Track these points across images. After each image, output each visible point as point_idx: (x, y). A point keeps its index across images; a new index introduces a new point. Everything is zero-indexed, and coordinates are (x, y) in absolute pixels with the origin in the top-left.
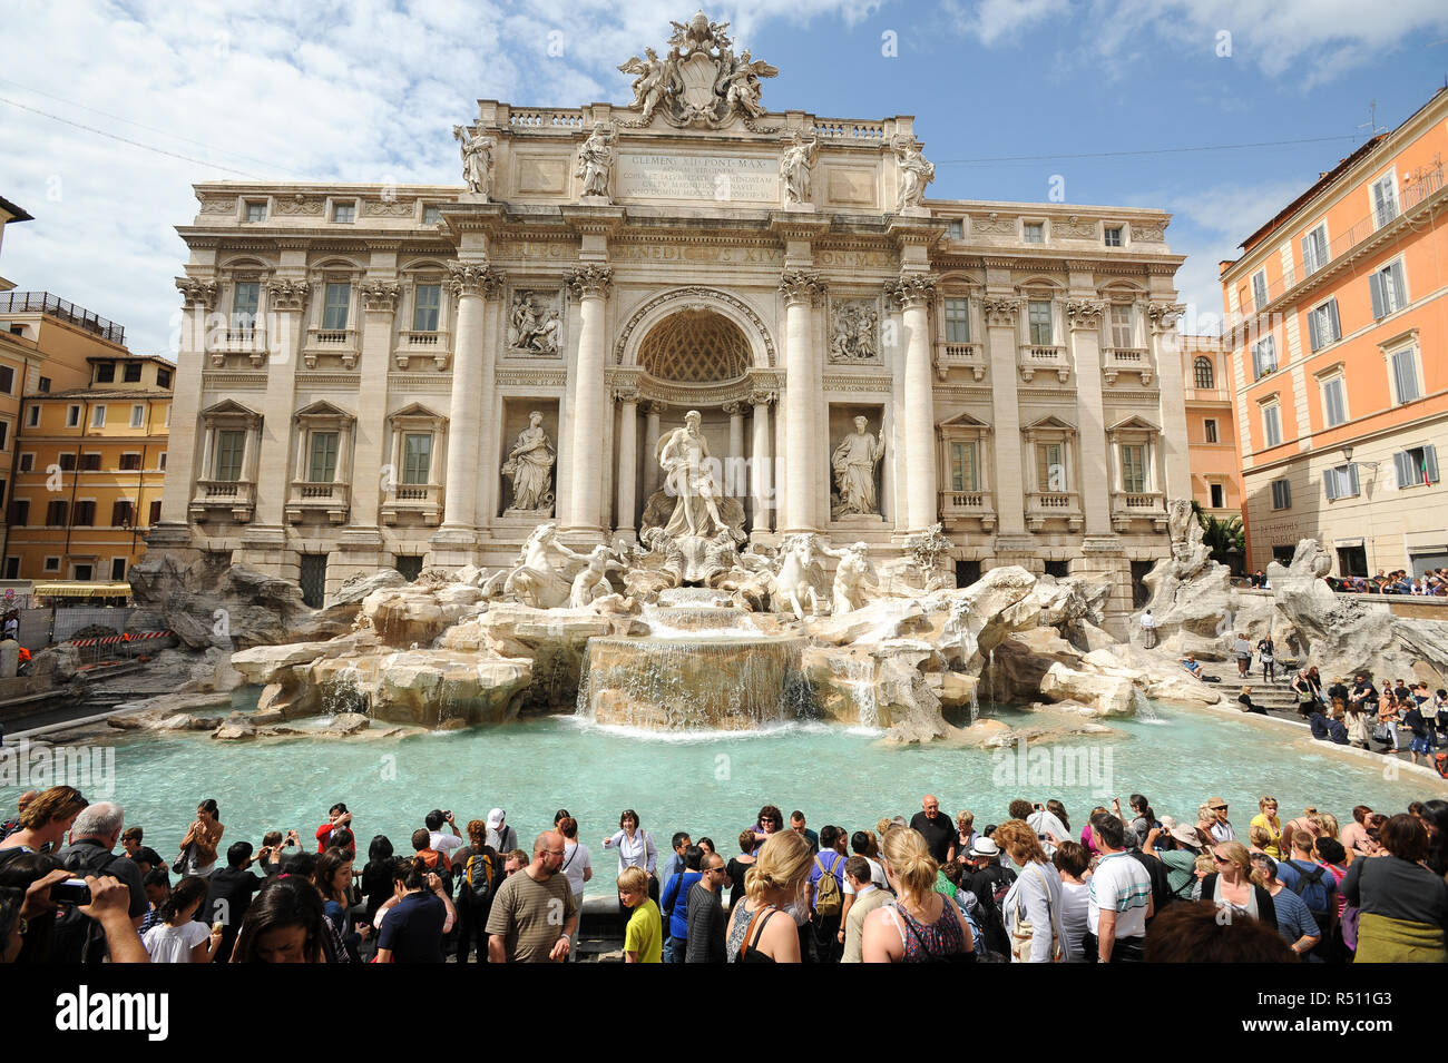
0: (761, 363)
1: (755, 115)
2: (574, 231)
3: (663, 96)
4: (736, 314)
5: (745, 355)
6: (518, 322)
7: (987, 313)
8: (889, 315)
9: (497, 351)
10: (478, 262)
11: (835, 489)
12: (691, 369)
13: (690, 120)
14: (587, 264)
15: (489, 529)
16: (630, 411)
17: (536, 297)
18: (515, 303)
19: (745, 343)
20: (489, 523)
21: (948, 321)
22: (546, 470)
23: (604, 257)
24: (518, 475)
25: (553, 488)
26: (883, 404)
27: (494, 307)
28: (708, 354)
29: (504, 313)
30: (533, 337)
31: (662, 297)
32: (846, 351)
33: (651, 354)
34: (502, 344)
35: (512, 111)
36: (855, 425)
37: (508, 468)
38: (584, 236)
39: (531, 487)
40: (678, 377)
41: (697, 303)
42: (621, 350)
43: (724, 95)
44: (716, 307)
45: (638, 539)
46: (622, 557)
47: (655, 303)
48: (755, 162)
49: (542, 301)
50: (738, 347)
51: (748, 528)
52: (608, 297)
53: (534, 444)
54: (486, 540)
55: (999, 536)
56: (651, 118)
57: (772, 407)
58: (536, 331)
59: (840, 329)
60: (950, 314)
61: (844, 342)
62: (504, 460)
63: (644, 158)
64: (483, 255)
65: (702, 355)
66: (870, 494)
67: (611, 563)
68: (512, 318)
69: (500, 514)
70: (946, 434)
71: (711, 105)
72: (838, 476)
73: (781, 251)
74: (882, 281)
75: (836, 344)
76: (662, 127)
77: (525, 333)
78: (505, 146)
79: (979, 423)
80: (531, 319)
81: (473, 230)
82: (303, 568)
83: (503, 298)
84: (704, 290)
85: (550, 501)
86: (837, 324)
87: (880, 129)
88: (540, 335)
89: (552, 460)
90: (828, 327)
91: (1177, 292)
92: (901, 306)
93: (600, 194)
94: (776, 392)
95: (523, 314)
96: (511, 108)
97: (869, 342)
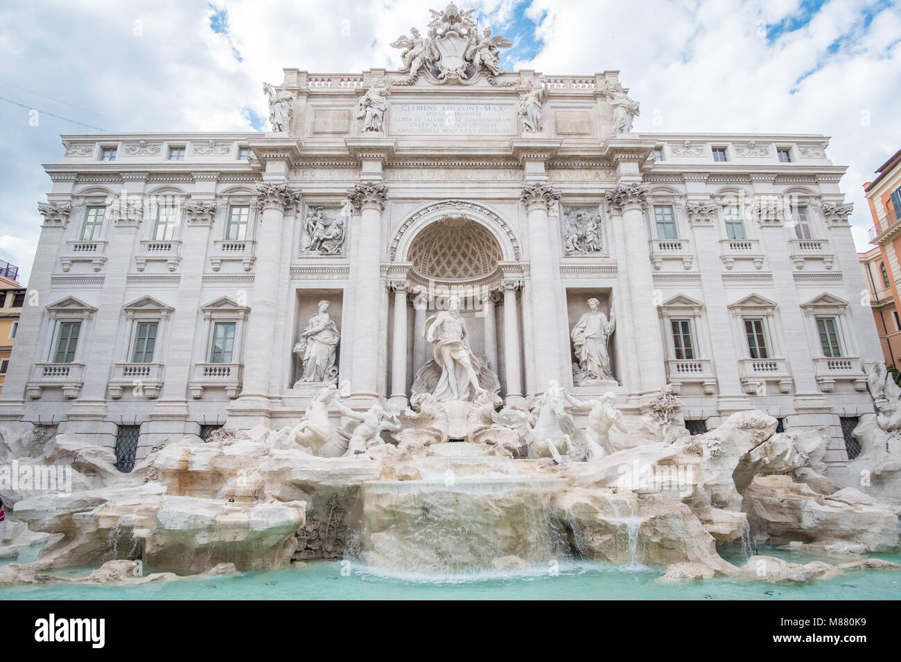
0: (508, 257)
1: (496, 74)
2: (355, 158)
3: (425, 62)
4: (486, 220)
5: (495, 254)
6: (310, 230)
7: (690, 216)
8: (611, 218)
9: (293, 252)
10: (280, 182)
11: (576, 360)
12: (451, 269)
13: (445, 79)
14: (366, 183)
15: (280, 398)
16: (401, 299)
17: (325, 212)
18: (308, 216)
19: (495, 243)
20: (281, 392)
21: (658, 223)
22: (332, 348)
23: (380, 178)
24: (307, 352)
25: (337, 364)
26: (611, 288)
27: (291, 219)
28: (464, 255)
29: (299, 223)
30: (322, 242)
31: (426, 208)
32: (577, 247)
33: (418, 255)
34: (297, 246)
35: (310, 77)
36: (588, 306)
37: (299, 347)
38: (364, 163)
39: (318, 362)
40: (441, 275)
41: (454, 212)
42: (394, 249)
43: (471, 61)
44: (470, 215)
45: (410, 404)
46: (396, 419)
47: (421, 213)
48: (497, 107)
49: (330, 214)
50: (489, 248)
51: (503, 394)
52: (383, 209)
53: (321, 327)
54: (277, 407)
55: (719, 397)
56: (416, 78)
57: (519, 291)
58: (325, 236)
59: (572, 232)
60: (660, 218)
61: (575, 240)
62: (296, 341)
63: (411, 106)
64: (283, 177)
65: (459, 256)
66: (606, 362)
67: (385, 424)
68: (306, 227)
69: (291, 386)
70: (664, 311)
71: (462, 68)
72: (577, 348)
73: (520, 171)
74: (603, 191)
75: (569, 242)
76: (425, 83)
77: (315, 238)
78: (303, 101)
79: (691, 302)
80: (321, 227)
81: (275, 159)
82: (119, 437)
83: (298, 212)
84: (460, 202)
85: (334, 375)
86: (568, 226)
87: (593, 82)
88: (328, 240)
89: (336, 340)
90: (561, 228)
91: (843, 195)
92: (620, 210)
93: (376, 130)
94: (521, 280)
95: (315, 224)
96: (308, 75)
97: (596, 239)
